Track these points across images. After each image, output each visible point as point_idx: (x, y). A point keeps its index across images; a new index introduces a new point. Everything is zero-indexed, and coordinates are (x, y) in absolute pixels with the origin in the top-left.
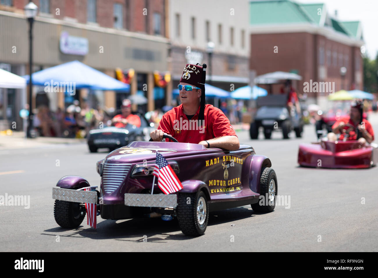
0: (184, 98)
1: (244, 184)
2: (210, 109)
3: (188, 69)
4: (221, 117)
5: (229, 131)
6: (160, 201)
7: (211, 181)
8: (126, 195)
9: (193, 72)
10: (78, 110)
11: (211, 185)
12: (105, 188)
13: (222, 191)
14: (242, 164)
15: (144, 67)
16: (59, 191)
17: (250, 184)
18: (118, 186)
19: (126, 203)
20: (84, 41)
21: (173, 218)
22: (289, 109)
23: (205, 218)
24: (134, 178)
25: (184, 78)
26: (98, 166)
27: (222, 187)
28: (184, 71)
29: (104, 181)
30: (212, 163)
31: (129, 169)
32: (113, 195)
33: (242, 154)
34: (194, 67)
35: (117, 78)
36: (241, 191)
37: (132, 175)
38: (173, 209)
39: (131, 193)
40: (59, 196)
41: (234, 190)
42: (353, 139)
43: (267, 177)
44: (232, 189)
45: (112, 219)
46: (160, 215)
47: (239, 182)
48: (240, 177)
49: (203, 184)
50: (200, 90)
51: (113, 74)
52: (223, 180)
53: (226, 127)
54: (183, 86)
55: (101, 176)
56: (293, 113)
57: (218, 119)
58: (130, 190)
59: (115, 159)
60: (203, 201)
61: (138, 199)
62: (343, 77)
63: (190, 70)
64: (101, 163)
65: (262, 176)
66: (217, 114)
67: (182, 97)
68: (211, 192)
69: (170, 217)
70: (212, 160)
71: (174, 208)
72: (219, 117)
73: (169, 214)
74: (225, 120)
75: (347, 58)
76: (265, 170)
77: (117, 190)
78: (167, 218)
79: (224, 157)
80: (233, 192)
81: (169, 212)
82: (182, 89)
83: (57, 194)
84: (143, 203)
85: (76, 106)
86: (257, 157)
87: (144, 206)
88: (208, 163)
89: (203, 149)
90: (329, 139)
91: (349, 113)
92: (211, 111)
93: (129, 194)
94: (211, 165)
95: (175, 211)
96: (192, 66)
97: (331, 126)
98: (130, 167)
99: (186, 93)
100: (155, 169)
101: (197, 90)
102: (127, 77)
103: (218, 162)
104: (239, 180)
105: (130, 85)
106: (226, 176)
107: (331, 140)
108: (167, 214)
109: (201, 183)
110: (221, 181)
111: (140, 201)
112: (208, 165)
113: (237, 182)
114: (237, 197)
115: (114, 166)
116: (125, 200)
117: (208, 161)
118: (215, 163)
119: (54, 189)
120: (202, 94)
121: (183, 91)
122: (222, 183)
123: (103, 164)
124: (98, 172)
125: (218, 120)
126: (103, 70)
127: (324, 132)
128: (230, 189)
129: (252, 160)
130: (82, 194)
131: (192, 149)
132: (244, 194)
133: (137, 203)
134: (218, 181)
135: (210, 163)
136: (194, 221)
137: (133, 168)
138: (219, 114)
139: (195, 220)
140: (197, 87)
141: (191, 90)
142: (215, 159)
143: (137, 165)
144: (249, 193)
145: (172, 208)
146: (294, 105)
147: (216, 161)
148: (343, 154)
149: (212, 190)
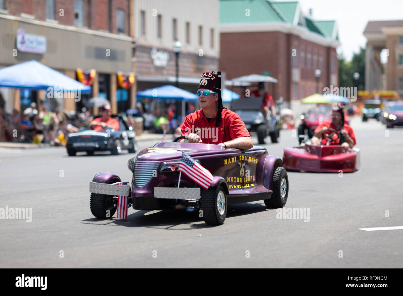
0: (203, 102)
1: (258, 181)
2: (227, 113)
3: (205, 76)
4: (237, 120)
5: (243, 132)
6: (185, 194)
7: (229, 178)
8: (156, 189)
9: (209, 78)
10: (35, 112)
11: (229, 181)
12: (137, 183)
13: (238, 187)
14: (256, 163)
15: (107, 67)
16: (96, 185)
17: (263, 181)
18: (148, 181)
19: (155, 196)
20: (42, 39)
21: (196, 210)
22: (264, 113)
23: (225, 209)
24: (162, 174)
25: (202, 84)
26: (130, 164)
27: (239, 184)
28: (201, 79)
29: (136, 176)
30: (229, 162)
31: (157, 166)
32: (144, 188)
33: (257, 154)
34: (210, 74)
35: (77, 79)
36: (255, 188)
37: (160, 171)
38: (195, 202)
39: (160, 186)
40: (96, 190)
41: (249, 187)
42: (336, 144)
43: (279, 175)
44: (247, 186)
45: (143, 210)
46: (185, 207)
47: (253, 180)
48: (255, 175)
49: (222, 180)
50: (217, 94)
51: (73, 75)
52: (239, 177)
53: (241, 129)
54: (202, 92)
55: (133, 172)
56: (269, 118)
57: (234, 121)
58: (159, 185)
59: (145, 157)
60: (222, 196)
61: (166, 192)
62: (317, 79)
63: (207, 77)
64: (133, 161)
65: (275, 174)
66: (234, 117)
67: (202, 102)
68: (229, 187)
69: (193, 208)
70: (229, 159)
71: (198, 200)
72: (235, 119)
73: (193, 206)
74: (240, 122)
75: (322, 59)
76: (277, 169)
77: (147, 184)
78: (191, 209)
79: (240, 156)
80: (248, 188)
81: (192, 204)
82: (200, 94)
83: (94, 188)
84: (170, 196)
85: (33, 108)
86: (270, 157)
87: (171, 198)
88: (226, 162)
89: (222, 149)
90: (312, 143)
91: (331, 117)
92: (228, 115)
93: (158, 188)
94: (229, 163)
95: (198, 203)
96: (208, 74)
97: (314, 130)
98: (158, 164)
99: (204, 97)
100: (180, 165)
101: (214, 94)
102: (88, 77)
103: (235, 161)
104: (253, 178)
105: (92, 86)
106: (242, 174)
107: (315, 144)
108: (191, 206)
109: (221, 179)
110: (238, 178)
111: (167, 193)
112: (227, 164)
113: (252, 179)
114: (252, 193)
115: (144, 163)
116: (155, 193)
117: (226, 160)
118: (233, 162)
119: (91, 183)
120: (219, 98)
121: (202, 96)
122: (239, 180)
123: (134, 161)
124: (130, 168)
125: (234, 123)
126: (62, 71)
127: (306, 137)
128: (246, 186)
129: (265, 160)
130: (116, 187)
131: (212, 149)
132: (258, 191)
133: (165, 195)
134: (235, 178)
135: (228, 162)
136: (215, 213)
137: (161, 165)
138: (235, 117)
139: (216, 211)
140: (214, 91)
141: (209, 94)
142: (233, 159)
143: (164, 162)
144: (263, 189)
145: (194, 200)
146: (270, 109)
147: (234, 160)
148: (329, 158)
149: (229, 186)
